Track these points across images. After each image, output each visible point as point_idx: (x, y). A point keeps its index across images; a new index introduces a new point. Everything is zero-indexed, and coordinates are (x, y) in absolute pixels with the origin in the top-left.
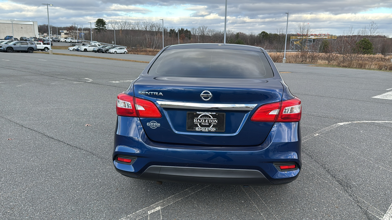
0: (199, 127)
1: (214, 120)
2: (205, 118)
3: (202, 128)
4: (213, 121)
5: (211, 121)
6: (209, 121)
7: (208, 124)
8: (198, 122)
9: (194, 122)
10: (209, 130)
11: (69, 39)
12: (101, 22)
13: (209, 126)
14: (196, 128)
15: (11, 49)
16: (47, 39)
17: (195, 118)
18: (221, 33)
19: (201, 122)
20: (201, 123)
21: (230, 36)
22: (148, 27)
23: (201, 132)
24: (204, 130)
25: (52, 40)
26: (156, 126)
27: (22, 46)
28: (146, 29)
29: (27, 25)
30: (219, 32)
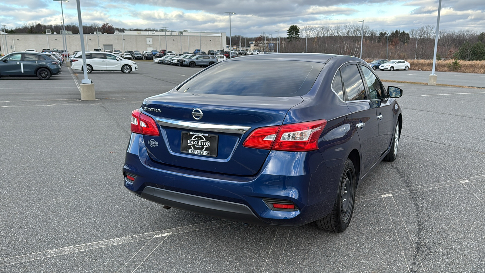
0: (192, 149)
1: (207, 142)
2: (199, 139)
3: (195, 151)
4: (206, 144)
5: (204, 143)
6: (201, 143)
7: (201, 147)
8: (192, 144)
9: (188, 143)
10: (201, 153)
11: (256, 51)
12: (294, 30)
13: (201, 149)
14: (189, 150)
15: (194, 64)
16: (234, 51)
17: (189, 139)
18: (456, 34)
19: (194, 143)
20: (195, 145)
21: (469, 38)
22: (350, 32)
23: (194, 155)
24: (197, 152)
25: (239, 53)
26: (155, 145)
27: (204, 60)
28: (348, 34)
29: (216, 37)
30: (452, 33)
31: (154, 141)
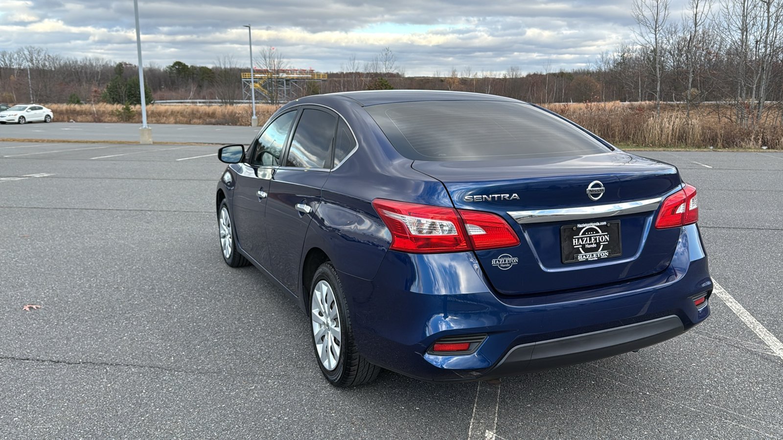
0: (581, 253)
1: (604, 235)
2: (591, 234)
3: (588, 255)
4: (602, 239)
5: (599, 238)
6: (596, 239)
7: (596, 246)
8: (580, 244)
9: (574, 244)
10: (599, 256)
13: (595, 250)
14: (579, 257)
17: (574, 237)
19: (584, 243)
20: (585, 244)
23: (587, 262)
24: (591, 257)
26: (510, 264)
31: (507, 256)
